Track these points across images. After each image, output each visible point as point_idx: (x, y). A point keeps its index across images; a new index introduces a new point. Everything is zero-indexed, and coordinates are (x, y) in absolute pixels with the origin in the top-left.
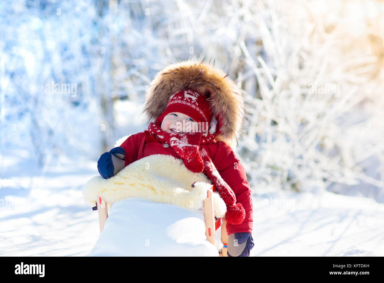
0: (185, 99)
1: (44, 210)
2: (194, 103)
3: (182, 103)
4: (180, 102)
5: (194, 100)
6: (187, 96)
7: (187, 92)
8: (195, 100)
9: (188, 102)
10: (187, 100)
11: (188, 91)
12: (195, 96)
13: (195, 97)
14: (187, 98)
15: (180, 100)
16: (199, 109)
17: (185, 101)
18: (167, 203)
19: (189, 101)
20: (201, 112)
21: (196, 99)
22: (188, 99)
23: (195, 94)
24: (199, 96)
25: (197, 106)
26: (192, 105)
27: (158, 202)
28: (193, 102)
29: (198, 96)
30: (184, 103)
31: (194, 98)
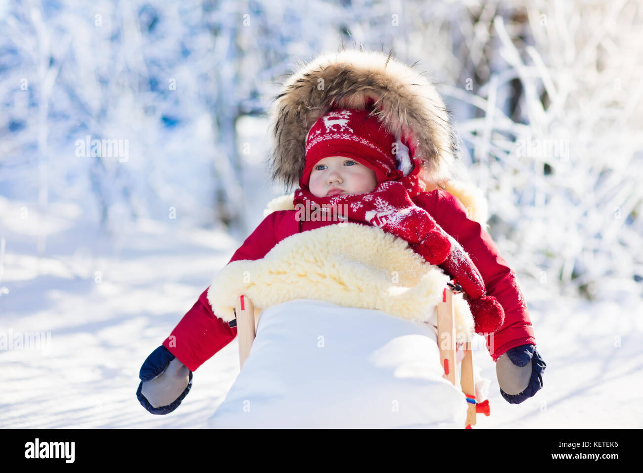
0: (328, 131)
1: (119, 319)
2: (346, 131)
3: (324, 140)
4: (320, 139)
5: (343, 126)
6: (328, 123)
7: (328, 117)
8: (346, 125)
9: (334, 133)
10: (332, 132)
11: (329, 115)
12: (344, 118)
13: (343, 120)
14: (330, 127)
15: (319, 136)
16: (357, 138)
17: (329, 133)
18: (368, 308)
19: (335, 130)
20: (365, 142)
21: (347, 121)
22: (332, 129)
23: (342, 115)
24: (351, 114)
25: (352, 135)
26: (342, 136)
27: (350, 307)
28: (342, 130)
29: (349, 116)
30: (328, 137)
31: (342, 123)
